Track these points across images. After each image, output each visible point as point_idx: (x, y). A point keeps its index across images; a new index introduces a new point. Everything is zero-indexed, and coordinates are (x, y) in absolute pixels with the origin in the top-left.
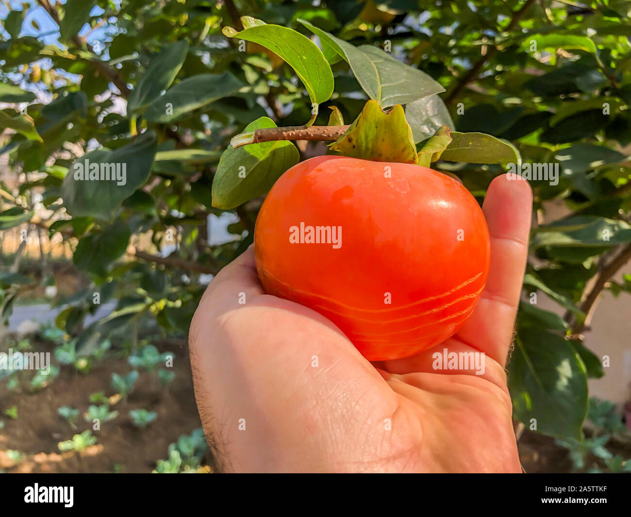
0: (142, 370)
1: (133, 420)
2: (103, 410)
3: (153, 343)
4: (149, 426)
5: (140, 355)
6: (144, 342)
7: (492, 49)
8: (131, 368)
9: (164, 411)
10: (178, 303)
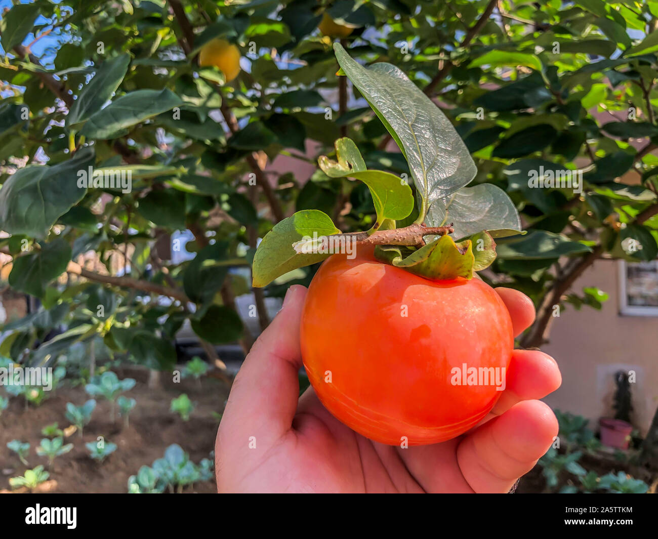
0: (100, 399)
1: (90, 452)
2: (57, 443)
3: (113, 369)
4: (107, 458)
5: (98, 382)
6: (103, 369)
7: (448, 63)
8: (88, 397)
9: (123, 442)
10: (127, 324)
